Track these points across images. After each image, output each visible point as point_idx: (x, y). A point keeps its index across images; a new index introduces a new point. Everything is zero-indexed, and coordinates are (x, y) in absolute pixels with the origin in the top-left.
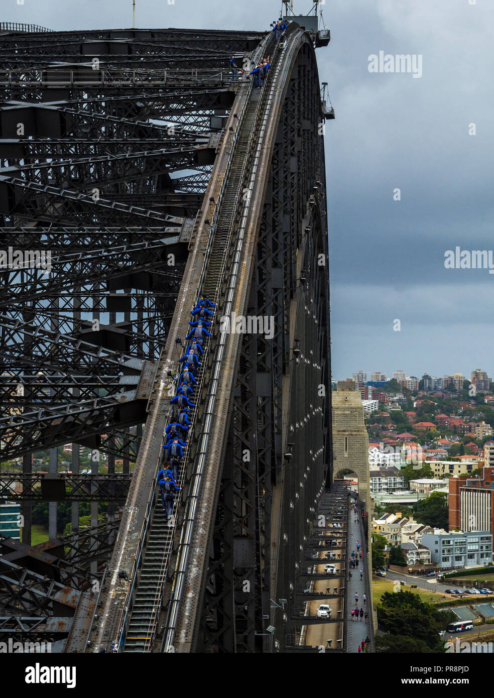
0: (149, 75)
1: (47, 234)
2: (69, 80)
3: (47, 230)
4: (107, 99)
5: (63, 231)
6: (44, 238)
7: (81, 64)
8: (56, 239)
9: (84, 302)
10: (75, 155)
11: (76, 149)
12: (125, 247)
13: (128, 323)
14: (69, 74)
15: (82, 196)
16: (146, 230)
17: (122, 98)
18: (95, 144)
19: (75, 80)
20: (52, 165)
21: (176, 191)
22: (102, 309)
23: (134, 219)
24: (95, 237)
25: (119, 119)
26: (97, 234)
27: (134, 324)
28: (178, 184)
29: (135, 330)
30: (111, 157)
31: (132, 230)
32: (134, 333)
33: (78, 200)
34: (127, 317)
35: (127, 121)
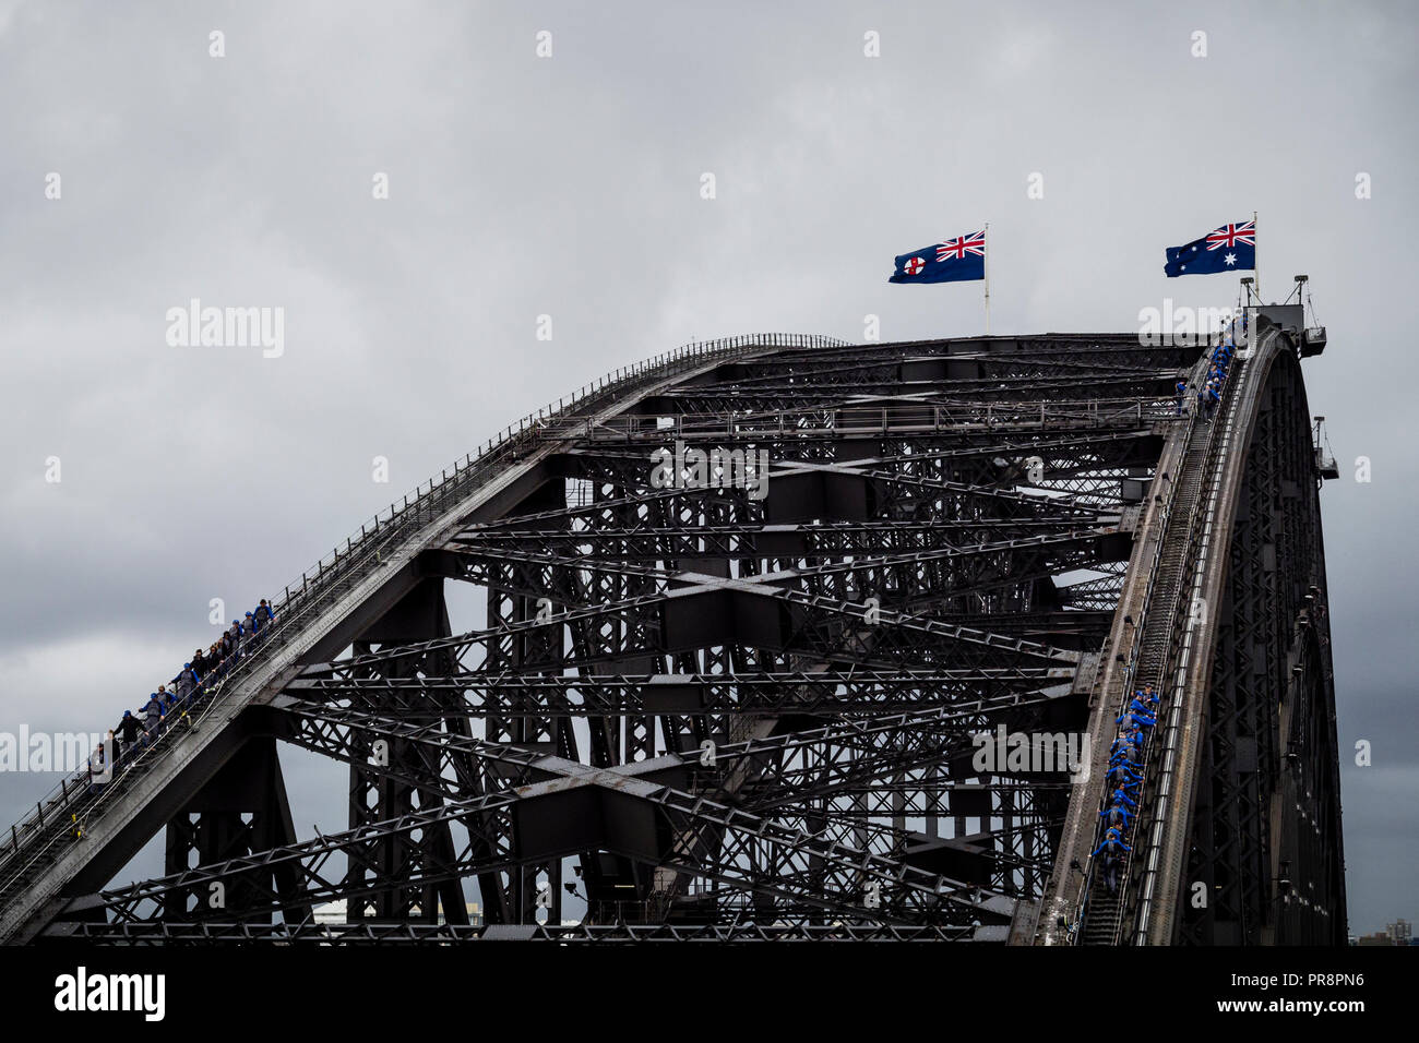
0: (1014, 412)
1: (847, 684)
2: (880, 425)
3: (846, 676)
4: (945, 453)
5: (873, 677)
6: (841, 690)
7: (899, 397)
8: (862, 692)
9: (910, 799)
10: (893, 550)
11: (893, 539)
12: (979, 703)
13: (986, 836)
14: (880, 415)
15: (904, 618)
16: (1015, 674)
17: (971, 451)
18: (925, 531)
19: (890, 424)
20: (852, 567)
21: (1065, 608)
22: (942, 811)
23: (993, 656)
24: (927, 688)
25: (966, 487)
26: (932, 681)
27: (997, 838)
28: (1068, 595)
29: (999, 847)
30: (953, 552)
31: (991, 674)
32: (997, 853)
33: (897, 625)
34: (985, 825)
35: (978, 490)
